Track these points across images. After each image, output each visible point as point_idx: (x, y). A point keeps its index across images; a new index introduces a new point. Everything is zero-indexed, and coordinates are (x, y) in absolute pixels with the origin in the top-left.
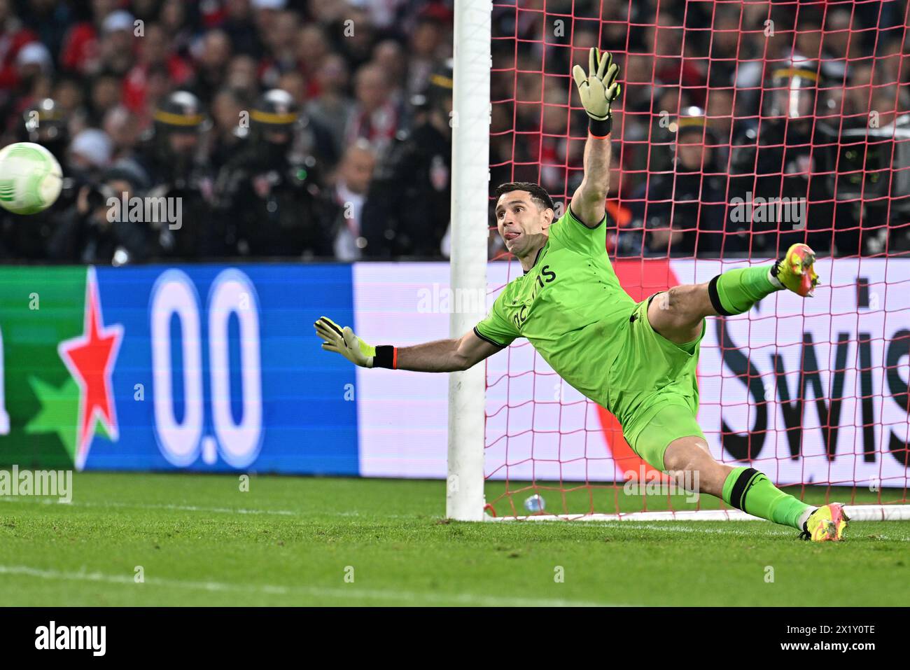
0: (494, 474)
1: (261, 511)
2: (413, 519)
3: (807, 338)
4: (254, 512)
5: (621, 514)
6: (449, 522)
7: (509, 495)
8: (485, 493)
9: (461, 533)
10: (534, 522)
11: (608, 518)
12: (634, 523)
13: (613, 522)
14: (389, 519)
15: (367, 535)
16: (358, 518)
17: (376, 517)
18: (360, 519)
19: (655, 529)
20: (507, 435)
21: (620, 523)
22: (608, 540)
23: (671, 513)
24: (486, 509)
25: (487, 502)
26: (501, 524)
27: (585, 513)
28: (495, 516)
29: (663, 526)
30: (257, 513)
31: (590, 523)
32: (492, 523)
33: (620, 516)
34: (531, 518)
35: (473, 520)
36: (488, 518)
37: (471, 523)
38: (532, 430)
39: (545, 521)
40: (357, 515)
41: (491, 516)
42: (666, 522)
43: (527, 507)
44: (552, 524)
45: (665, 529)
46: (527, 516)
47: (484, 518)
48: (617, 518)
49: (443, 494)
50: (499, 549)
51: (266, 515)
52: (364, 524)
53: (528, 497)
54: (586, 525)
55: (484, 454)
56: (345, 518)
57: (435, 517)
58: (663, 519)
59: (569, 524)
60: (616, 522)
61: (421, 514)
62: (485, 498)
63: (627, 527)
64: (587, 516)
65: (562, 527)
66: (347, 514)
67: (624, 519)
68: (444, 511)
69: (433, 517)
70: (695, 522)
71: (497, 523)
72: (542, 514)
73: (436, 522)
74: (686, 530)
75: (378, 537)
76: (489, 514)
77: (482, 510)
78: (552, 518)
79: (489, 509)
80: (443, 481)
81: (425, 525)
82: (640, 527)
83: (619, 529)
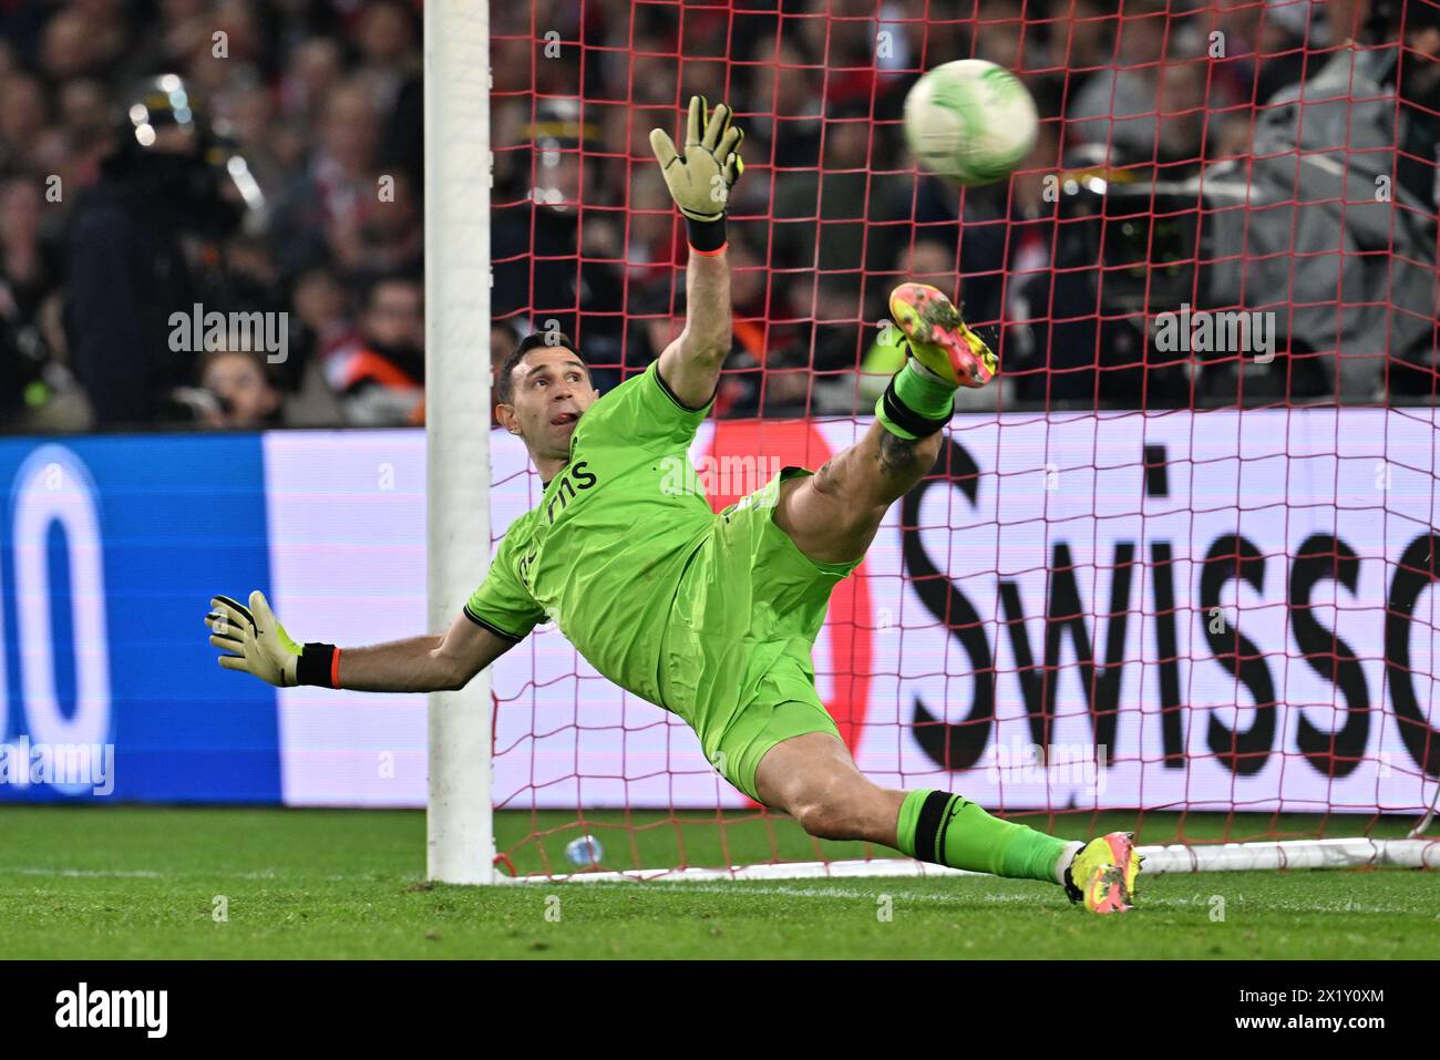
0: (511, 801)
1: (103, 872)
2: (370, 882)
3: (1062, 554)
4: (91, 873)
5: (734, 868)
6: (431, 887)
7: (537, 837)
8: (495, 835)
9: (451, 907)
10: (580, 884)
11: (711, 875)
12: (757, 883)
13: (720, 881)
14: (328, 884)
15: (286, 912)
16: (272, 881)
17: (305, 880)
18: (276, 883)
19: (792, 893)
20: (532, 734)
21: (734, 883)
22: (708, 916)
23: (822, 864)
24: (496, 863)
25: (498, 851)
26: (523, 889)
27: (671, 867)
28: (513, 874)
29: (807, 888)
30: (96, 875)
31: (679, 884)
32: (508, 888)
33: (733, 871)
34: (577, 877)
35: (474, 883)
36: (501, 879)
37: (470, 887)
38: (575, 726)
39: (601, 882)
40: (272, 876)
41: (507, 875)
42: (812, 880)
43: (571, 857)
44: (612, 887)
45: (808, 893)
46: (570, 873)
47: (494, 878)
48: (727, 876)
49: (421, 837)
50: (515, 934)
51: (113, 880)
52: (283, 892)
53: (573, 839)
54: (673, 888)
55: (492, 766)
56: (250, 881)
57: (410, 878)
58: (808, 875)
59: (642, 887)
60: (726, 882)
61: (384, 872)
62: (495, 843)
63: (743, 891)
64: (676, 871)
65: (631, 892)
66: (253, 876)
67: (741, 875)
68: (423, 866)
69: (404, 878)
70: (863, 879)
71: (516, 887)
72: (595, 870)
73: (409, 887)
74: (846, 894)
75: (305, 916)
76: (502, 871)
77: (491, 865)
78: (614, 876)
79: (502, 864)
80: (421, 812)
81: (390, 892)
82: (765, 891)
83: (730, 894)
